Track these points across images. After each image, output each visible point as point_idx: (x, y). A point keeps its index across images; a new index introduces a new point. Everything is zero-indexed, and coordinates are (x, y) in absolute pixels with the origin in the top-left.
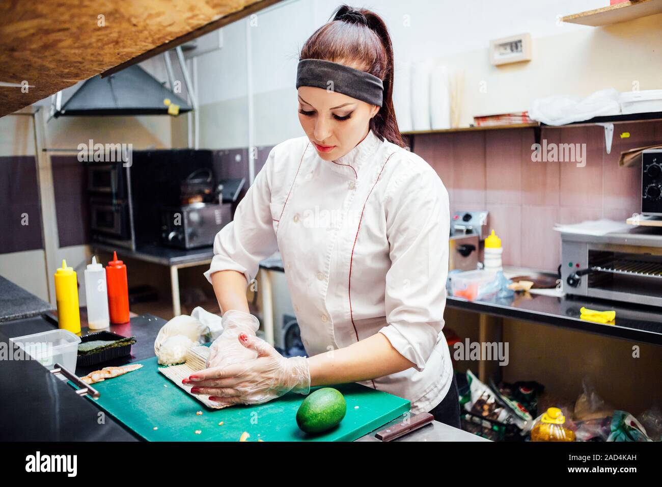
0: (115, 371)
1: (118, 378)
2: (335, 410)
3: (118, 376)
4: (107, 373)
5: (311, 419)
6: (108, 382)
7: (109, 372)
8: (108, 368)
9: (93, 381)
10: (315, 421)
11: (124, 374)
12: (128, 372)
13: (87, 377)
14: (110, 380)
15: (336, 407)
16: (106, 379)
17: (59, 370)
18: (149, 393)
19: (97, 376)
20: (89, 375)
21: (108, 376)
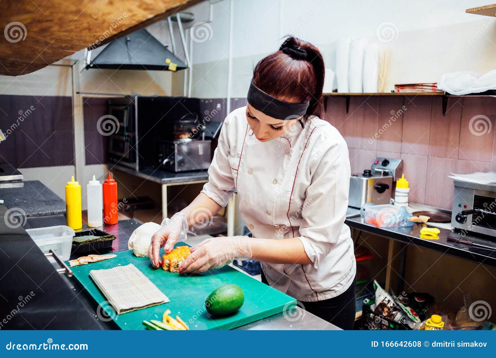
0: (96, 258)
1: (98, 263)
2: (234, 301)
4: (91, 258)
5: (215, 305)
6: (90, 265)
7: (92, 258)
9: (80, 263)
10: (217, 307)
11: (102, 261)
12: (106, 259)
13: (76, 260)
14: (92, 263)
15: (234, 299)
17: (51, 254)
19: (83, 260)
20: (78, 259)
21: (90, 260)
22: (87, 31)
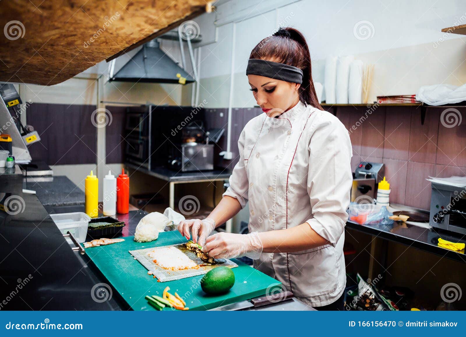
0: (107, 241)
2: (226, 281)
3: (108, 244)
4: (103, 241)
5: (209, 284)
7: (104, 241)
8: (103, 239)
9: (93, 245)
10: (211, 286)
11: (112, 244)
12: (115, 243)
14: (103, 246)
15: (226, 279)
16: (101, 245)
17: (69, 235)
18: (123, 257)
21: (102, 243)
22: (104, 44)
